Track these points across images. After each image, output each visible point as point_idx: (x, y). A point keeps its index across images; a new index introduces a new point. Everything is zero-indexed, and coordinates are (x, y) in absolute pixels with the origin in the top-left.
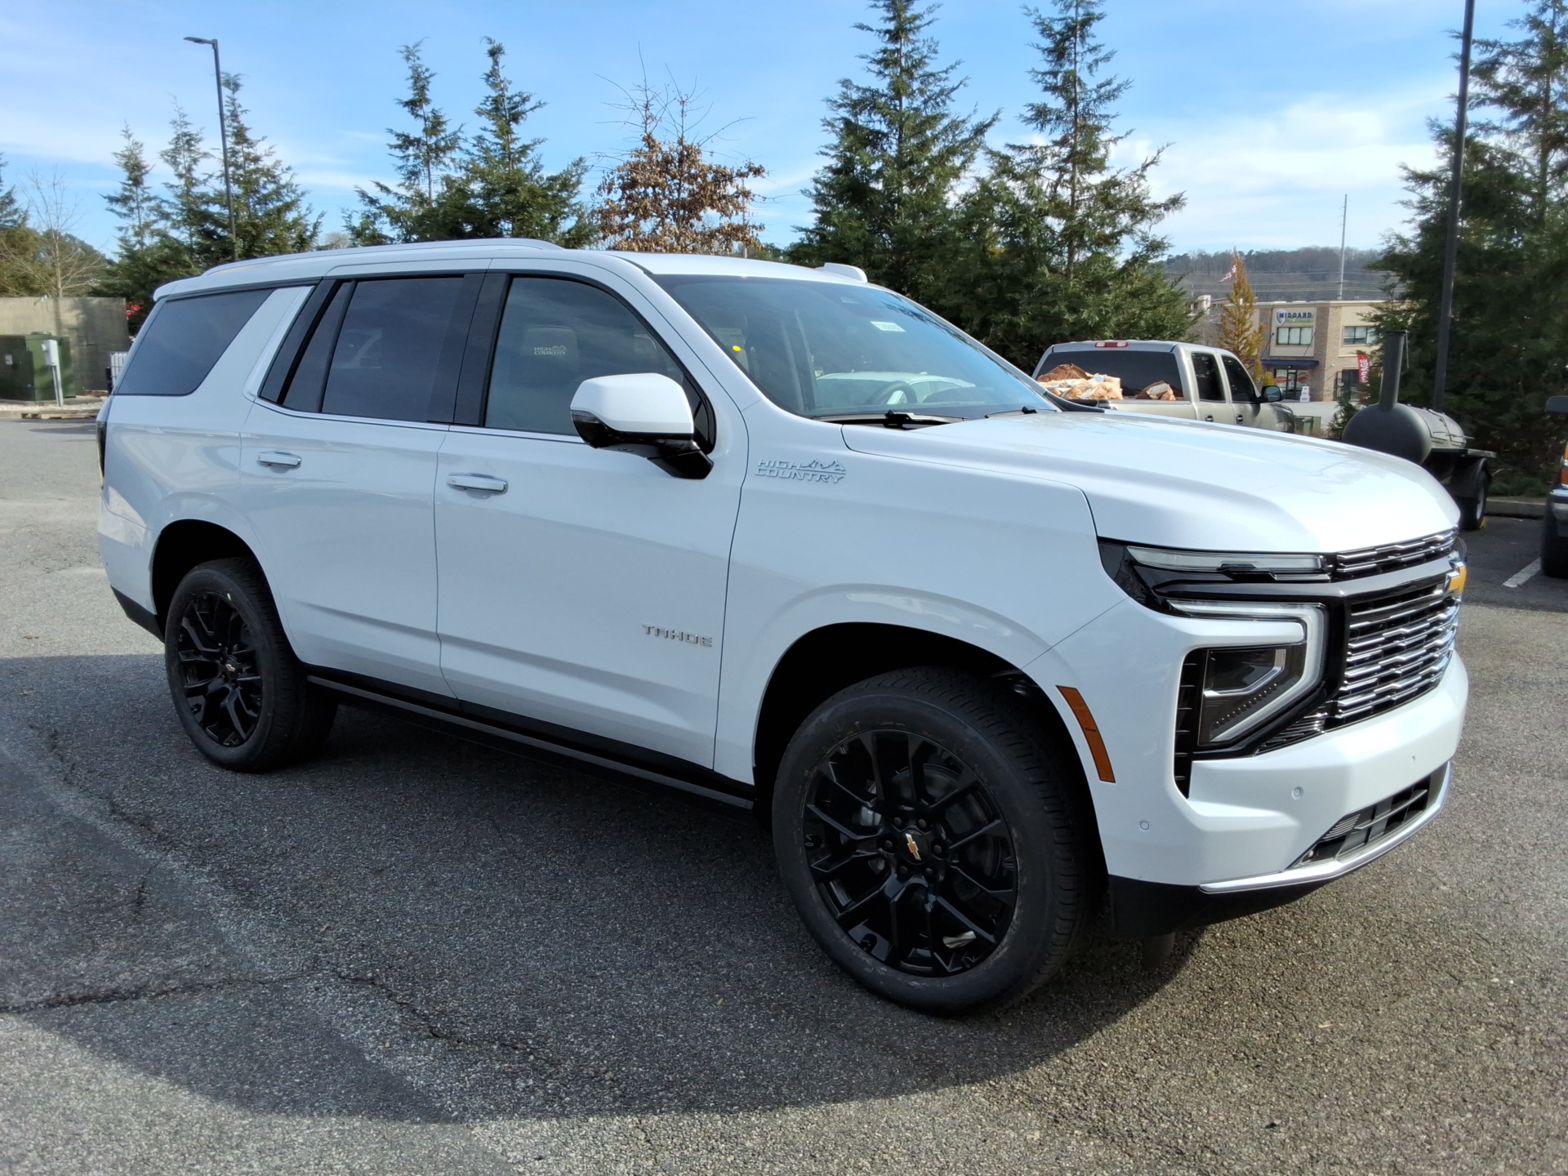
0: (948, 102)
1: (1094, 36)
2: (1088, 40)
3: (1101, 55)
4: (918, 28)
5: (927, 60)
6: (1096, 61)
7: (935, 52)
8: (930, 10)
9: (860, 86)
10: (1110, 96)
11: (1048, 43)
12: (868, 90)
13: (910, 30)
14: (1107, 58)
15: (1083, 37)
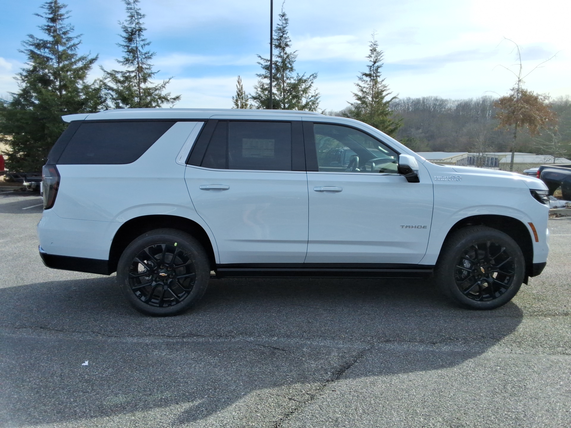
0: (76, 49)
1: (143, 36)
2: (141, 37)
3: (146, 42)
4: (63, 19)
5: (69, 32)
6: (144, 45)
7: (73, 30)
8: (67, 13)
9: (38, 38)
10: (149, 58)
11: (125, 35)
12: (42, 40)
13: (60, 19)
14: (148, 44)
15: (139, 35)
